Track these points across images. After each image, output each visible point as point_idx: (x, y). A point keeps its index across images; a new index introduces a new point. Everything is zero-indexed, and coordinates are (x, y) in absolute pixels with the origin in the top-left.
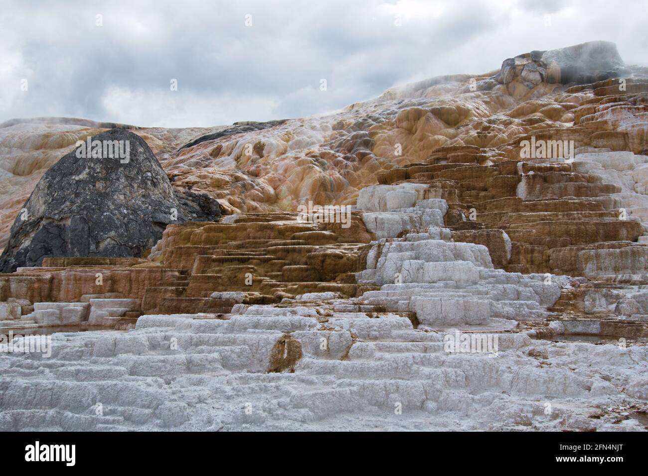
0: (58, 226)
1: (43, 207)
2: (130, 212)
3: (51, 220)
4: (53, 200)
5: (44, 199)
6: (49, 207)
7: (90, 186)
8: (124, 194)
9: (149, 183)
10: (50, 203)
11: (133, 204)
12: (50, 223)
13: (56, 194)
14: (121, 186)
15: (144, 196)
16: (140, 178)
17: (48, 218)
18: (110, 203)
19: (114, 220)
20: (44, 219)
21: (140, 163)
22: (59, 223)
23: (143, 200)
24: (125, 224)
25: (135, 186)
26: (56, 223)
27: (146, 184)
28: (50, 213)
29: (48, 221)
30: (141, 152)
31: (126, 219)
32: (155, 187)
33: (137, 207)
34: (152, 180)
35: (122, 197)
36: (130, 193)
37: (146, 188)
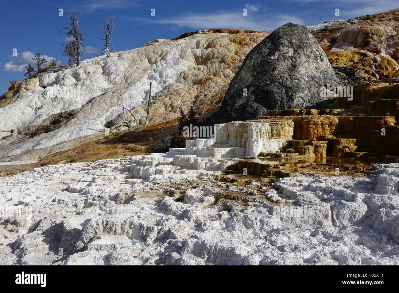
0: (263, 91)
1: (251, 78)
2: (310, 79)
3: (257, 87)
4: (257, 73)
5: (251, 73)
6: (255, 78)
7: (282, 62)
8: (305, 67)
9: (319, 58)
10: (255, 76)
11: (311, 73)
12: (257, 89)
13: (259, 69)
14: (302, 62)
15: (316, 68)
16: (313, 55)
17: (255, 85)
18: (296, 74)
19: (301, 85)
20: (252, 87)
21: (312, 45)
22: (263, 89)
23: (317, 70)
24: (308, 87)
25: (311, 61)
26: (261, 88)
27: (317, 59)
28: (256, 82)
29: (255, 88)
30: (311, 38)
31: (308, 84)
32: (322, 61)
33: (313, 76)
34: (320, 57)
35: (304, 69)
36: (309, 66)
37: (317, 63)
